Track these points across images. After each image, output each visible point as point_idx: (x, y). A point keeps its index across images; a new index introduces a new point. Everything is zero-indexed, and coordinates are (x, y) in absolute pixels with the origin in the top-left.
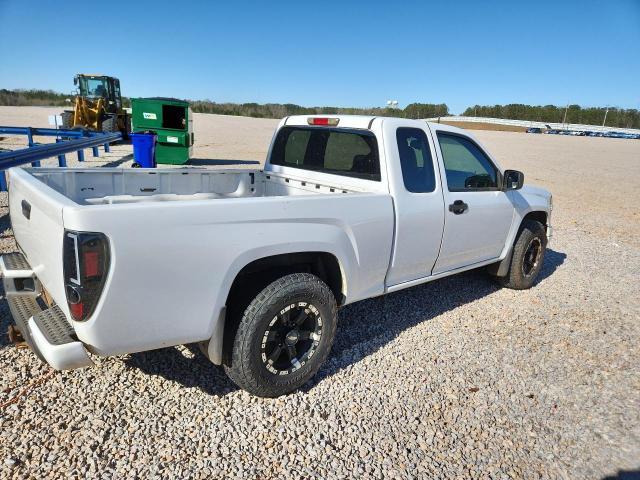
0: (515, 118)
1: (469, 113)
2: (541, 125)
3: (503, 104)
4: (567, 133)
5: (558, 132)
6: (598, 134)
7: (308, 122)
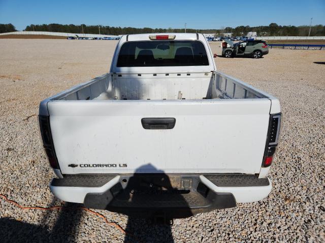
0: (57, 31)
1: (29, 29)
2: (73, 35)
3: (48, 24)
4: (87, 38)
5: (82, 38)
6: (100, 39)
7: (150, 38)
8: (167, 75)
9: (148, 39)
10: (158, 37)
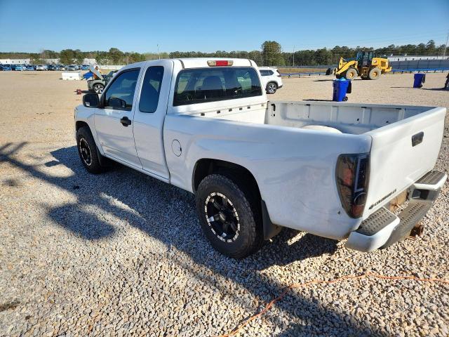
7: (208, 64)
8: (230, 110)
9: (206, 66)
10: (218, 63)
